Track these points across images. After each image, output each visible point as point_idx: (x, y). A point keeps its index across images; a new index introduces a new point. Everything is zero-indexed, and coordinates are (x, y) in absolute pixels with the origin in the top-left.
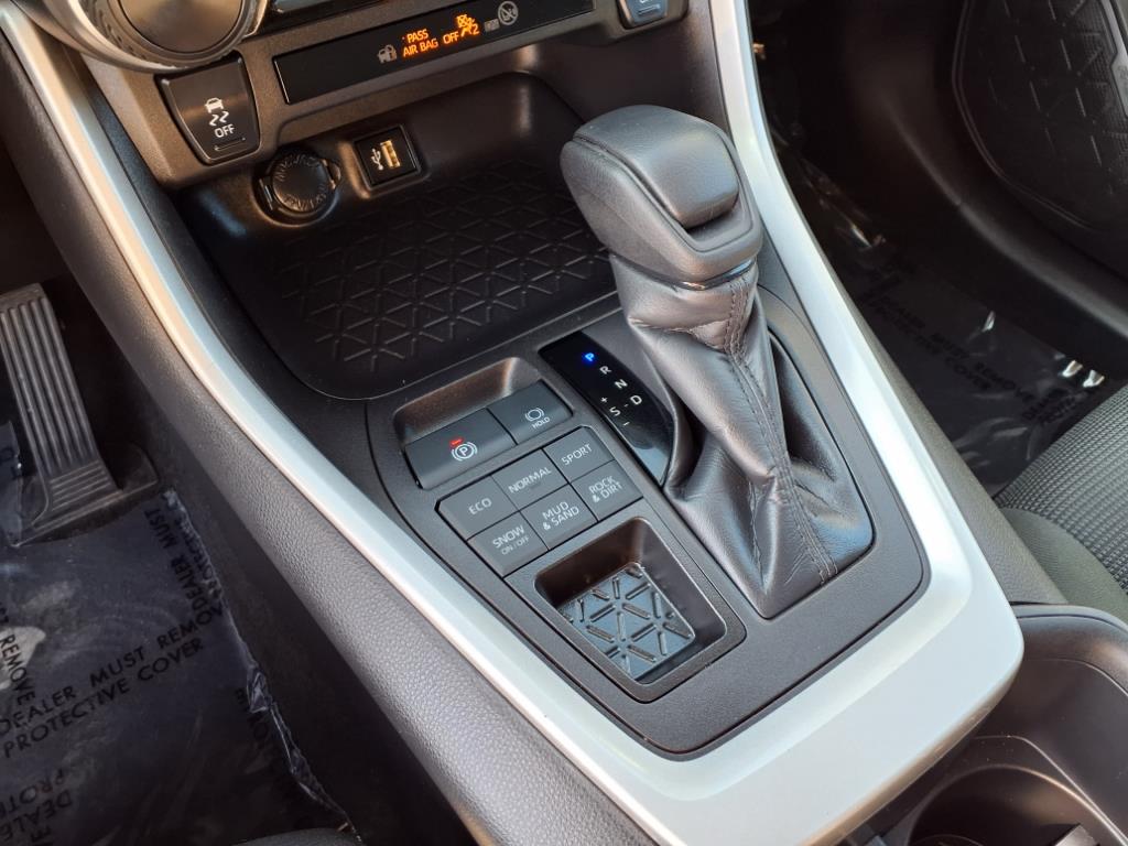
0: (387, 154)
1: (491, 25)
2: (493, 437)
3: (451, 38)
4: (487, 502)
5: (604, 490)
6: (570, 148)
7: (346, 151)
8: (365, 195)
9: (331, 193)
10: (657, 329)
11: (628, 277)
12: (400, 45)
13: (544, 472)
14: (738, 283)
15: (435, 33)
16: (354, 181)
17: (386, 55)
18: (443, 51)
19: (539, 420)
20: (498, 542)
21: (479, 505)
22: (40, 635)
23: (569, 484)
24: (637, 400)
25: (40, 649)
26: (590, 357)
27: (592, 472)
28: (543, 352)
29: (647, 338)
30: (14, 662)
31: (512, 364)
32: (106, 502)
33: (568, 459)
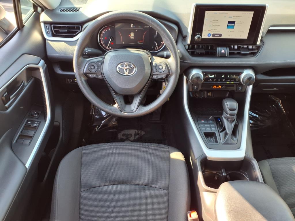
0: (210, 94)
1: (222, 87)
2: (206, 121)
3: (218, 87)
4: (203, 125)
5: (213, 129)
6: (224, 100)
7: (206, 92)
8: (206, 97)
9: (202, 96)
10: (225, 118)
11: (224, 113)
12: (213, 86)
13: (209, 125)
14: (234, 116)
15: (217, 86)
16: (205, 95)
17: (211, 87)
18: (217, 88)
19: (211, 122)
20: (202, 128)
21: (202, 125)
22: (145, 133)
23: (211, 127)
24: (221, 124)
25: (144, 134)
26: (219, 119)
27: (213, 127)
28: (215, 117)
29: (223, 118)
30: (141, 134)
31: (211, 117)
32: (158, 122)
33: (212, 125)
